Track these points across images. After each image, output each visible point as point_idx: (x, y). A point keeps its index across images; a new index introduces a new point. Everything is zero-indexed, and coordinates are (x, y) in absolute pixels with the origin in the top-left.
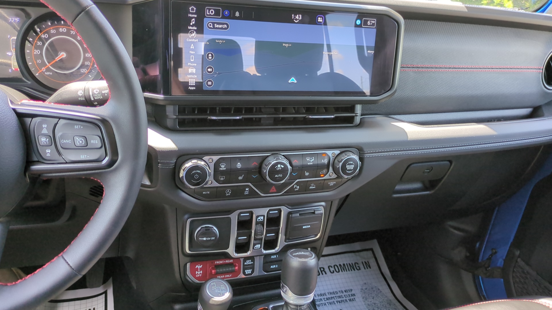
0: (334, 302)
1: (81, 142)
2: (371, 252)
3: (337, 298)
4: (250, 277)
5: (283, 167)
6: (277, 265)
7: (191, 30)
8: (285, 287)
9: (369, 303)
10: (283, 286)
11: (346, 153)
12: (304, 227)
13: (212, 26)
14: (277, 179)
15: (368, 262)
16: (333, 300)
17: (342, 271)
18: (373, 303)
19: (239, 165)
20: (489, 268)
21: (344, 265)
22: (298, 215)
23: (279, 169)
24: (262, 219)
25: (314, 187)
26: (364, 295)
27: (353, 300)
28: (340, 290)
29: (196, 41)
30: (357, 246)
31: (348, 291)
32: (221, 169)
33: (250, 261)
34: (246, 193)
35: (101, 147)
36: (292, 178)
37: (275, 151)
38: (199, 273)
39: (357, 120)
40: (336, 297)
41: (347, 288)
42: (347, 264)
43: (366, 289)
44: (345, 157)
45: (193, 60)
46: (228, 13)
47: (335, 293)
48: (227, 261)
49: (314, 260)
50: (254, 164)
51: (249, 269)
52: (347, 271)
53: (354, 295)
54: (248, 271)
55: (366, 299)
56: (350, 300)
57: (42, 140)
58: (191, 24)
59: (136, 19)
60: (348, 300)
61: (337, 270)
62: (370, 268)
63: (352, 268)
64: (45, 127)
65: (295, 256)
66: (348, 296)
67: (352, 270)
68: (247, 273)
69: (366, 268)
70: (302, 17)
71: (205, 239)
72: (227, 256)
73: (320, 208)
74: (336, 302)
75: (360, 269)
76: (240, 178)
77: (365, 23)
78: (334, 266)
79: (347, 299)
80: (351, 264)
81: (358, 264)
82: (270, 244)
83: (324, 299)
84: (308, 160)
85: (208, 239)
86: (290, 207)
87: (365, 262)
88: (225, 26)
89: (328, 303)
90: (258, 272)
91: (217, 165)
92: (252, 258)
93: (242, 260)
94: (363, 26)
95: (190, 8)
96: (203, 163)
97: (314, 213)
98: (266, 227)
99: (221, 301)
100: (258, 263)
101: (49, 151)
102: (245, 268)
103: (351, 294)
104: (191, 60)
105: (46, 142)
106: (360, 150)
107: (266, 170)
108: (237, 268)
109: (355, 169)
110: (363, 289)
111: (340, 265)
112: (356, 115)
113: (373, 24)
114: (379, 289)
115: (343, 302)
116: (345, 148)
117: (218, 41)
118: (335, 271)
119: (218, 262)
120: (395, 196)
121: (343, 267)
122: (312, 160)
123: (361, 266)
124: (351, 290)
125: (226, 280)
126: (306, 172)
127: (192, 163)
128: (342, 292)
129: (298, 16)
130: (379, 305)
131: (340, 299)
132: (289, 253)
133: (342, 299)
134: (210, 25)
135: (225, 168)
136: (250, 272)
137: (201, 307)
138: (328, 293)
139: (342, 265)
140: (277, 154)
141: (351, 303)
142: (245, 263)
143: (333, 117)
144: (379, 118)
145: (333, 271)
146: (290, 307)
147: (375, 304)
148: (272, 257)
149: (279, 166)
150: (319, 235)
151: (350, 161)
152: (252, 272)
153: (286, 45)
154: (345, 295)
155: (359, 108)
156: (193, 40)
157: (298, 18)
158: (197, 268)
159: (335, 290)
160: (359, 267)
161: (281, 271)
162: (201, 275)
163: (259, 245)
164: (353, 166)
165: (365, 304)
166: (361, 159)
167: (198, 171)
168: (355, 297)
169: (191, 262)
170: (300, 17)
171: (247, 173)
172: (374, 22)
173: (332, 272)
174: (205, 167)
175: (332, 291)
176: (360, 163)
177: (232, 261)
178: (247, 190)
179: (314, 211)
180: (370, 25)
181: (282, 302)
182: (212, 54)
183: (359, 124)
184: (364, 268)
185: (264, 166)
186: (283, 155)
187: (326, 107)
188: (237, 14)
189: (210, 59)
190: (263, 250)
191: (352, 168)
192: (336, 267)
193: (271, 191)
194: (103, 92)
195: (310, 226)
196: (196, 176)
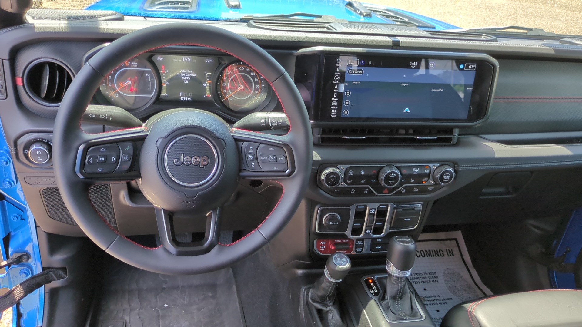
0: (419, 282)
1: (273, 159)
2: (455, 241)
3: (421, 279)
4: (360, 254)
5: (395, 175)
6: (381, 247)
7: (336, 75)
8: (390, 263)
9: (451, 285)
10: (388, 262)
11: (444, 166)
12: (405, 220)
13: (351, 72)
14: (390, 184)
15: (452, 250)
16: (418, 280)
17: (427, 256)
18: (454, 286)
19: (362, 173)
20: (563, 264)
21: (429, 251)
22: (401, 210)
23: (392, 177)
24: (373, 212)
25: (416, 191)
26: (446, 279)
27: (436, 282)
28: (425, 272)
29: (339, 83)
30: (442, 235)
31: (432, 274)
32: (350, 175)
33: (361, 242)
34: (366, 192)
35: (285, 163)
36: (401, 183)
37: (390, 163)
38: (322, 248)
39: (455, 140)
40: (421, 277)
41: (432, 271)
42: (432, 250)
43: (448, 273)
44: (443, 169)
45: (336, 96)
46: (363, 62)
47: (420, 275)
48: (344, 241)
49: (413, 245)
50: (373, 172)
51: (359, 248)
52: (432, 256)
53: (437, 277)
54: (359, 249)
55: (448, 282)
56: (433, 281)
57: (250, 156)
58: (337, 71)
59: (297, 66)
60: (432, 282)
61: (423, 255)
62: (453, 255)
63: (436, 254)
64: (251, 148)
65: (399, 241)
66: (432, 278)
67: (436, 256)
68: (358, 251)
69: (449, 255)
70: (418, 64)
71: (331, 223)
72: (345, 237)
73: (419, 206)
74: (420, 282)
75: (444, 256)
76: (363, 182)
77: (467, 67)
78: (421, 251)
79: (431, 280)
80: (436, 251)
81: (442, 251)
82: (377, 230)
83: (410, 278)
84: (414, 170)
85: (333, 223)
86: (396, 204)
87: (449, 250)
88: (361, 72)
89: (413, 282)
90: (366, 250)
91: (346, 172)
92: (362, 240)
93: (355, 241)
94: (466, 69)
95: (337, 60)
96: (338, 170)
97: (414, 209)
98: (377, 217)
99: (344, 269)
100: (367, 244)
101: (253, 164)
102: (357, 247)
103: (435, 277)
104: (335, 96)
105: (252, 158)
106: (454, 163)
107: (382, 176)
108: (351, 246)
109: (450, 178)
110: (445, 273)
111: (426, 251)
112: (454, 136)
113: (474, 68)
114: (460, 275)
115: (427, 283)
116: (443, 162)
117: (354, 83)
118: (421, 256)
119: (337, 241)
120: (481, 197)
121: (428, 252)
122: (417, 171)
123: (445, 254)
124: (435, 273)
125: (347, 255)
126: (411, 179)
127: (330, 170)
128: (426, 274)
129: (415, 63)
130: (459, 288)
131: (424, 280)
132: (394, 238)
133: (426, 280)
134: (350, 71)
135: (352, 174)
136: (360, 250)
137: (327, 272)
138: (414, 274)
139: (428, 251)
140: (391, 165)
141: (434, 284)
142: (357, 243)
143: (436, 138)
144: (473, 139)
145: (420, 256)
146: (393, 278)
147: (455, 286)
148: (378, 240)
149: (392, 174)
150: (416, 226)
151: (447, 173)
152: (362, 250)
153: (404, 84)
154: (429, 277)
155: (456, 132)
156: (337, 82)
157: (414, 65)
158: (322, 244)
159: (420, 272)
160: (443, 254)
161: (387, 251)
162: (324, 249)
163: (370, 231)
164: (449, 176)
165: (447, 286)
166: (455, 171)
167: (334, 176)
168: (437, 279)
169: (318, 239)
170: (417, 64)
171: (368, 178)
172: (474, 66)
173: (418, 256)
174: (339, 173)
175: (417, 272)
176: (455, 174)
177: (347, 241)
178: (366, 191)
179: (413, 208)
180: (471, 69)
181: (386, 275)
182: (349, 92)
183: (456, 143)
184: (447, 255)
185: (381, 174)
186: (396, 166)
187: (430, 130)
188: (370, 63)
189: (348, 95)
190: (372, 235)
191: (448, 178)
192: (422, 252)
193: (384, 192)
194: (278, 121)
195: (410, 219)
196: (333, 179)
